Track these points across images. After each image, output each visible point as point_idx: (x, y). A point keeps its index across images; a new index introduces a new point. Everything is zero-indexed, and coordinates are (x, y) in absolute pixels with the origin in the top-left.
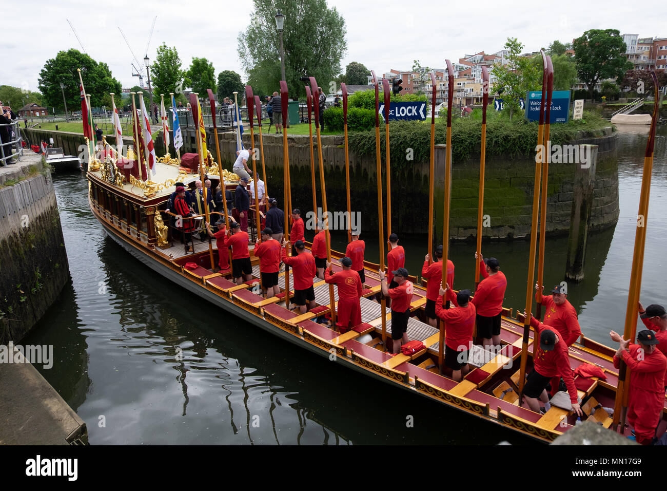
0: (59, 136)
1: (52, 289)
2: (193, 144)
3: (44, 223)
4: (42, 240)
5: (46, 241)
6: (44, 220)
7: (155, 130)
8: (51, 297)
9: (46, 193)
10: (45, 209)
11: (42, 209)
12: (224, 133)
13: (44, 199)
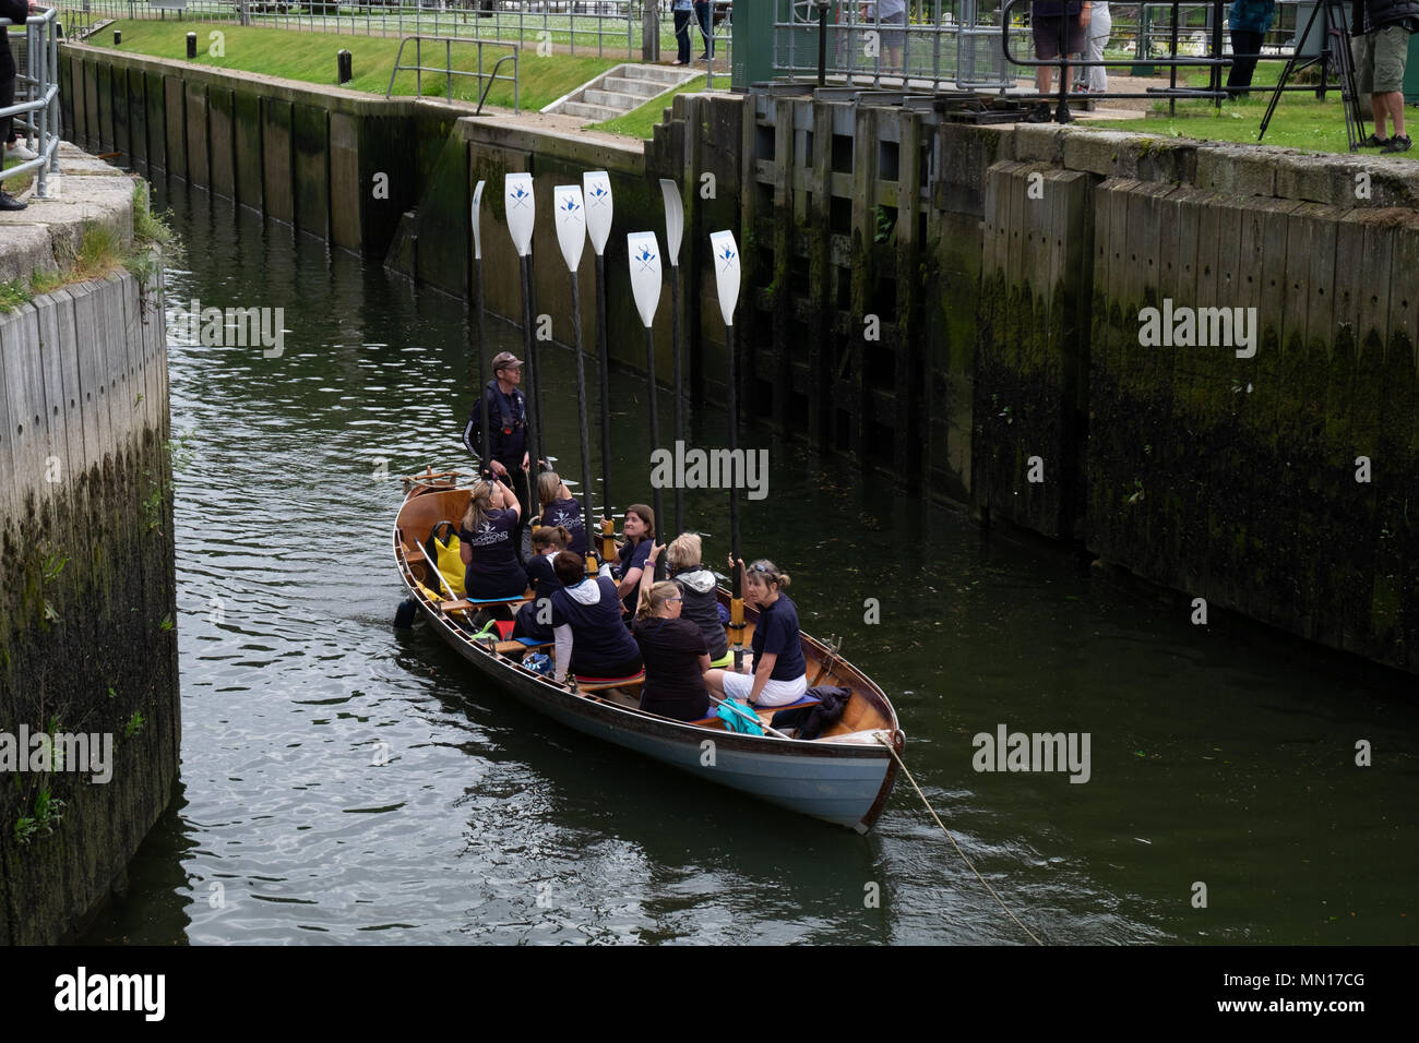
0: (195, 91)
1: (100, 833)
2: (837, 175)
3: (109, 507)
4: (89, 585)
5: (106, 591)
6: (110, 494)
7: (651, 90)
8: (92, 875)
9: (133, 365)
10: (123, 439)
11: (105, 434)
12: (1009, 127)
13: (123, 386)
